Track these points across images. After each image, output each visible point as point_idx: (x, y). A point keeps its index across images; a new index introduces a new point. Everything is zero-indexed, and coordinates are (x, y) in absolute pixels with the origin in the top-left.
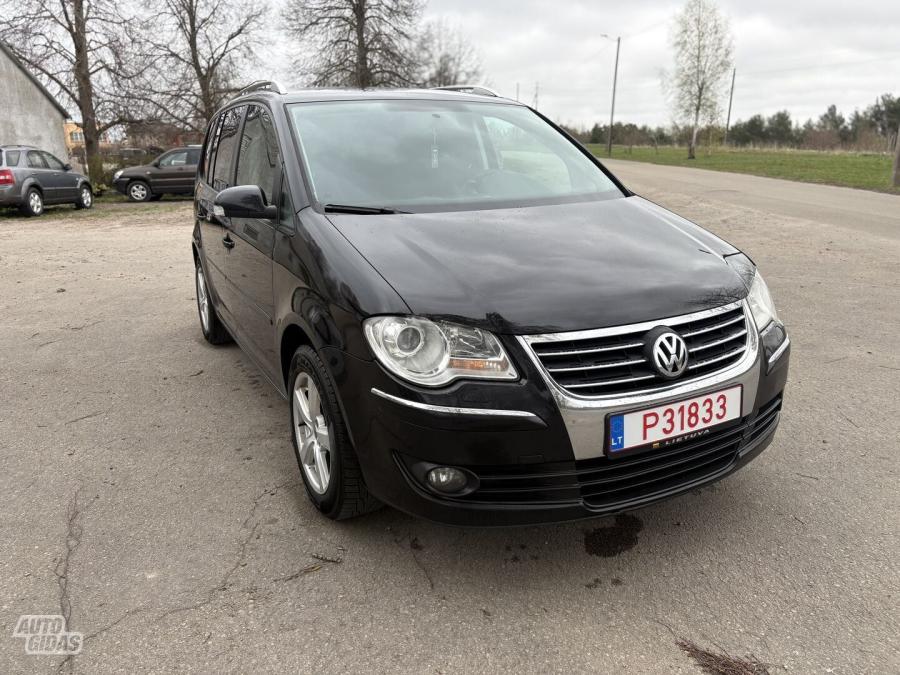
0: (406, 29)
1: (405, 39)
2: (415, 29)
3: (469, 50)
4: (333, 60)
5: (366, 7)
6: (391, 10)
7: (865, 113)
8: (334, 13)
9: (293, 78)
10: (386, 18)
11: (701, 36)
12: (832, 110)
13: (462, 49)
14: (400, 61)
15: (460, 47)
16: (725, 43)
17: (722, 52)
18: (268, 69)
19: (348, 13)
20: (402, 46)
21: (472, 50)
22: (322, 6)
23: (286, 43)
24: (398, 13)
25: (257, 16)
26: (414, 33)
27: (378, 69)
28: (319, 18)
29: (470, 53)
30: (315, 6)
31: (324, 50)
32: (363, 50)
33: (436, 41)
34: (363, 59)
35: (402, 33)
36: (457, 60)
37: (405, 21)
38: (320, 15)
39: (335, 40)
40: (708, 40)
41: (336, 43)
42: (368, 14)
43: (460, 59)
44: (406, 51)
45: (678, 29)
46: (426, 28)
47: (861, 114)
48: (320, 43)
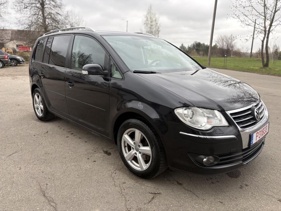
0: (60, 12)
1: (59, 15)
2: (63, 13)
3: (82, 21)
4: (33, 20)
5: (45, 4)
6: (54, 6)
7: (191, 46)
8: (34, 5)
9: (18, 26)
10: (52, 8)
11: (151, 22)
12: (182, 45)
13: (80, 20)
14: (58, 23)
15: (79, 19)
16: (158, 25)
17: (157, 27)
18: (8, 22)
19: (38, 5)
20: (59, 18)
21: (83, 21)
22: (29, 2)
23: (15, 14)
24: (57, 7)
25: (3, 4)
26: (62, 14)
27: (51, 25)
28: (28, 6)
29: (82, 22)
30: (26, 2)
31: (30, 17)
32: (44, 18)
33: (71, 17)
34: (45, 21)
35: (58, 13)
36: (78, 24)
37: (60, 10)
38: (28, 5)
39: (34, 14)
40: (154, 23)
41: (34, 15)
42: (46, 6)
43: (79, 23)
44: (60, 19)
45: (145, 19)
46: (67, 12)
47: (190, 46)
48: (28, 15)
